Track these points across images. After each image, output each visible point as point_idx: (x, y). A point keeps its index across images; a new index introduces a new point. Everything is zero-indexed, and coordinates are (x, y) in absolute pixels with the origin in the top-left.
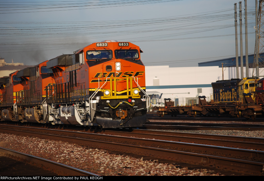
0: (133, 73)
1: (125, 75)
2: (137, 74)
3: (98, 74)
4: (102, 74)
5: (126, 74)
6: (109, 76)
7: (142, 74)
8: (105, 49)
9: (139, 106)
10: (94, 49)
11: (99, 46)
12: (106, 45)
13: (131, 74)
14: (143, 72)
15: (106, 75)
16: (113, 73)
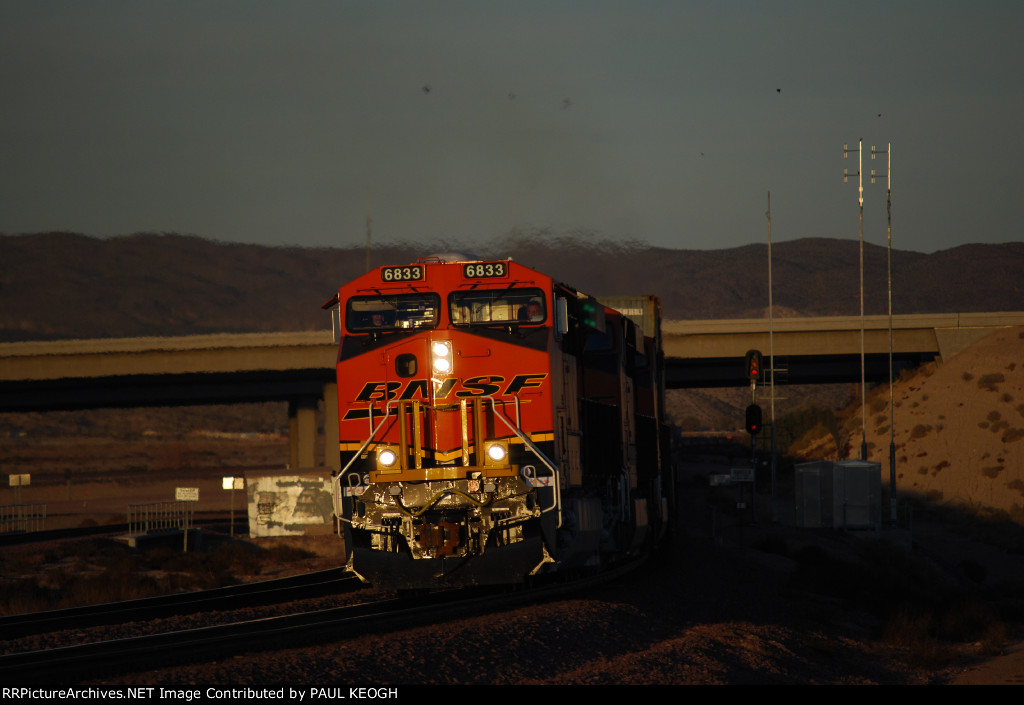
0: (502, 379)
1: (470, 390)
2: (518, 383)
3: (370, 388)
4: (384, 388)
5: (473, 383)
6: (408, 394)
7: (538, 384)
8: (413, 289)
9: (514, 507)
10: (377, 291)
11: (393, 280)
12: (417, 273)
13: (494, 384)
14: (543, 376)
15: (399, 392)
16: (423, 384)
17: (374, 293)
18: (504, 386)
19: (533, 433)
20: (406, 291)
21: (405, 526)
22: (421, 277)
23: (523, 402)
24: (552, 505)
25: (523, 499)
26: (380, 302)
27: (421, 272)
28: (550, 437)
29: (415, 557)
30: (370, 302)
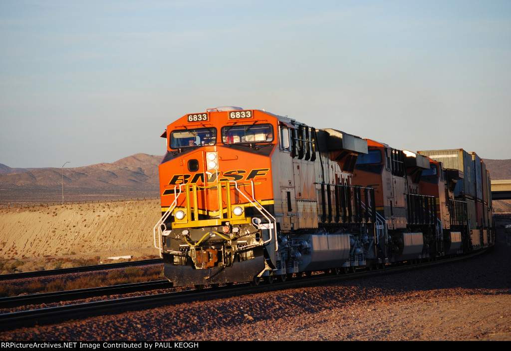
0: (245, 172)
1: (227, 178)
3: (176, 178)
4: (183, 177)
5: (229, 174)
6: (194, 181)
7: (264, 174)
8: (203, 125)
9: (249, 240)
10: (185, 127)
11: (193, 121)
12: (205, 117)
13: (240, 174)
14: (267, 170)
15: (190, 180)
16: (202, 175)
17: (184, 128)
18: (246, 175)
19: (262, 200)
20: (199, 127)
21: (192, 251)
22: (207, 119)
23: (255, 184)
24: (269, 239)
25: (254, 235)
26: (187, 133)
27: (207, 117)
28: (271, 202)
29: (197, 268)
30: (182, 133)
